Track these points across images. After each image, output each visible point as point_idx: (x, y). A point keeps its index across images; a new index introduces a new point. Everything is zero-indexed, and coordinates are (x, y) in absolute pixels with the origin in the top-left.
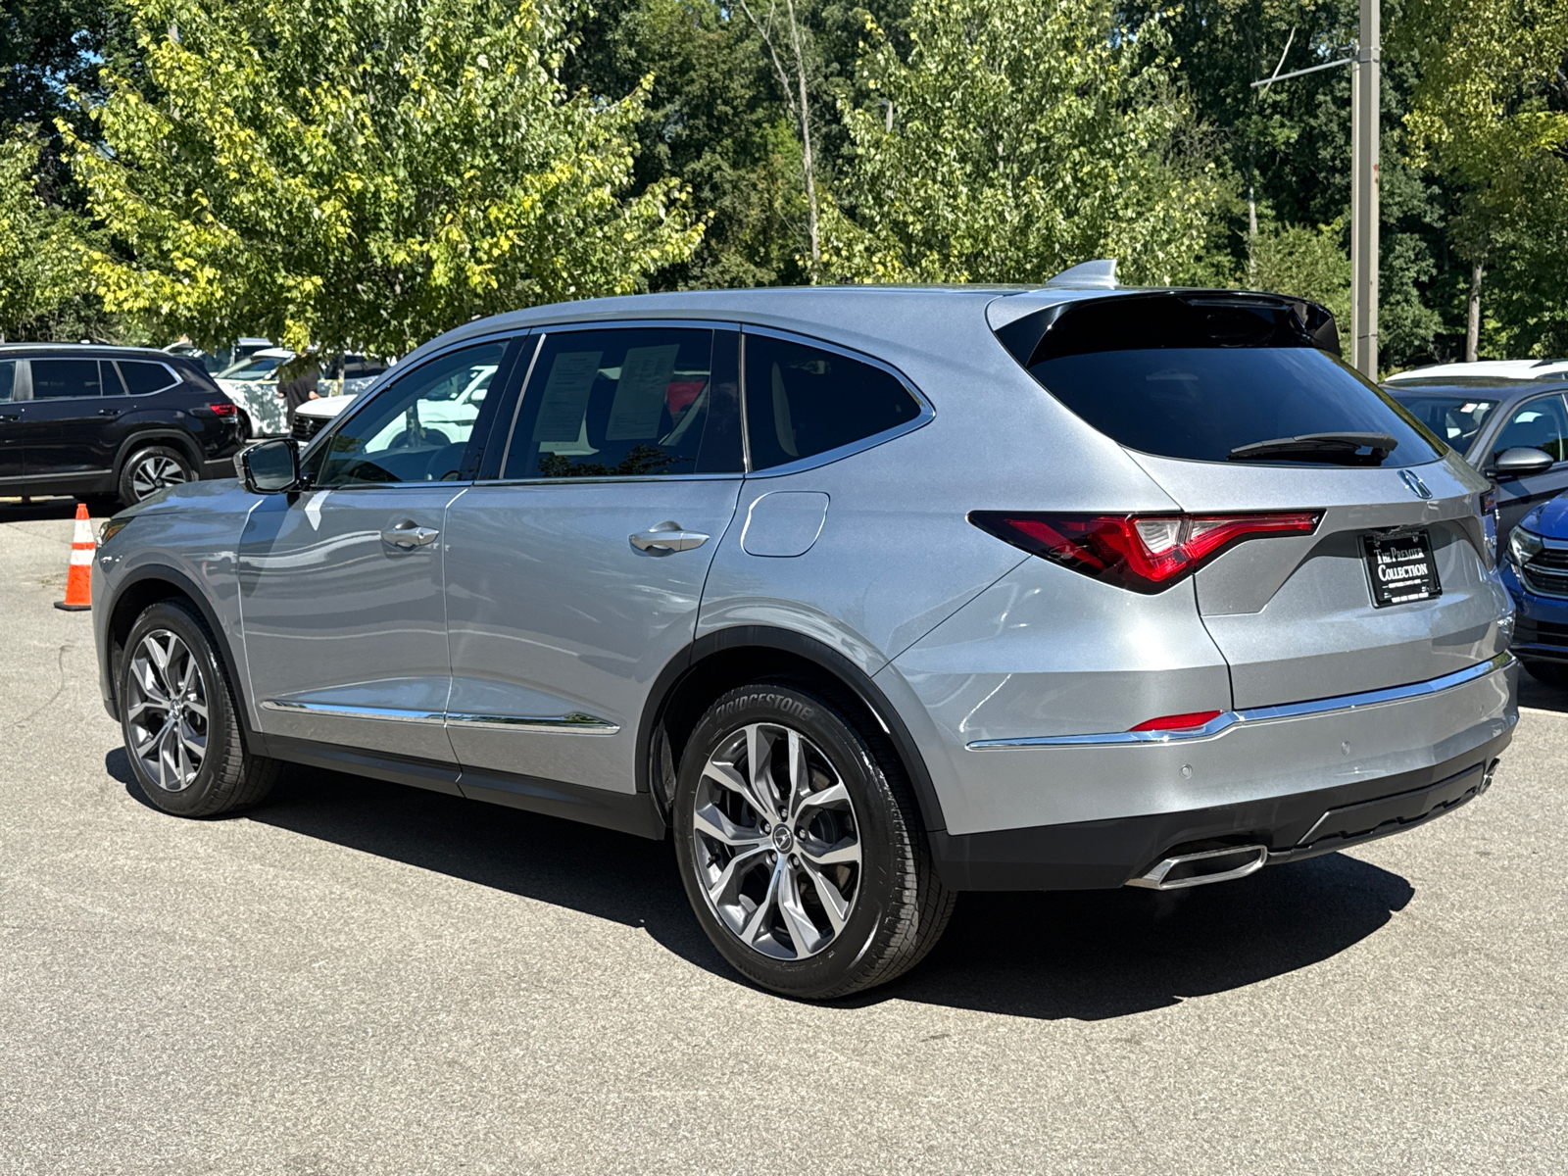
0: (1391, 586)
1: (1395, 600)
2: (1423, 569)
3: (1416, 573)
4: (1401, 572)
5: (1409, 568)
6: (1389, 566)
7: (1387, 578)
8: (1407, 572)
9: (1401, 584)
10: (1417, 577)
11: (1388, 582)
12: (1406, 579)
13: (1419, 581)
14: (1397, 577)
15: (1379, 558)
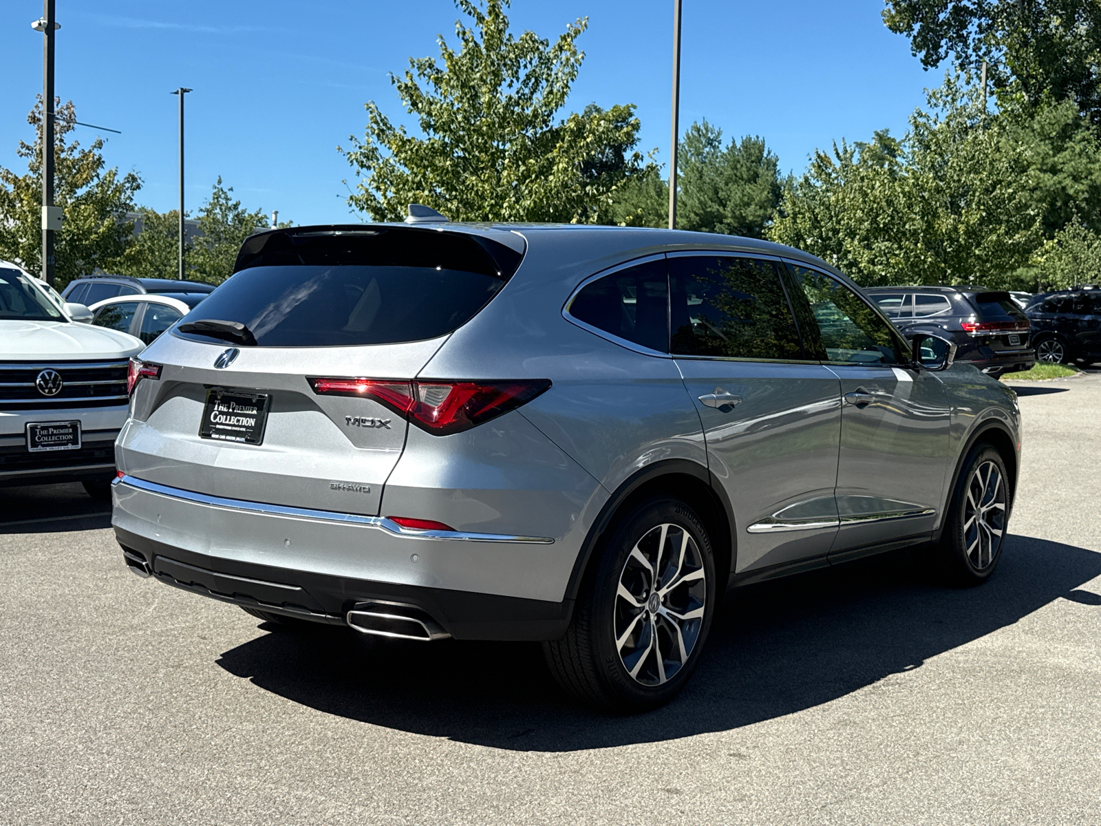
0: (218, 426)
1: (213, 436)
2: (252, 422)
3: (245, 423)
4: (234, 420)
5: (241, 419)
6: (221, 413)
7: (217, 420)
8: (238, 421)
9: (229, 428)
10: (244, 426)
11: (217, 423)
12: (234, 426)
13: (244, 429)
14: (227, 422)
15: (216, 406)
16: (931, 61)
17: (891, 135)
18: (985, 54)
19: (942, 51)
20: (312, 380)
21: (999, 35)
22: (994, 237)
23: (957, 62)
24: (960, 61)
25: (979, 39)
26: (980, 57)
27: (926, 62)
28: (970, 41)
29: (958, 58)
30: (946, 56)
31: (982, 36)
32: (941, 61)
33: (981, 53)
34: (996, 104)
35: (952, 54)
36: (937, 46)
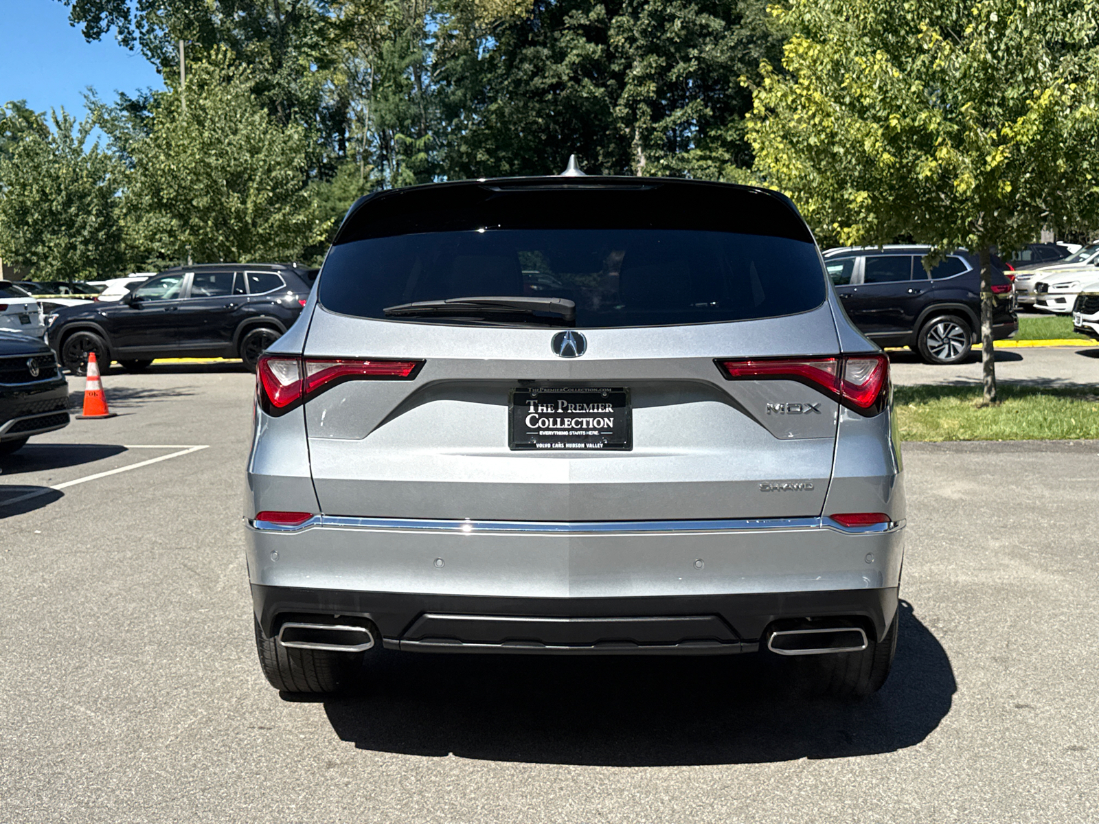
0: (542, 433)
1: (539, 445)
2: (607, 422)
3: (593, 425)
4: (570, 423)
5: (584, 420)
6: (544, 415)
7: (539, 425)
8: (577, 423)
10: (595, 429)
11: (539, 429)
12: (573, 429)
13: (596, 433)
14: (559, 426)
15: (532, 408)
16: (92, 33)
17: (28, 107)
18: (148, 32)
19: (103, 24)
20: (722, 364)
21: (161, 12)
22: (279, 216)
23: (120, 37)
24: (122, 36)
25: (141, 16)
26: (144, 35)
27: (87, 35)
28: (132, 17)
29: (121, 33)
30: (108, 30)
31: (144, 13)
32: (103, 34)
33: (144, 31)
34: (166, 83)
35: (114, 29)
36: (98, 19)
